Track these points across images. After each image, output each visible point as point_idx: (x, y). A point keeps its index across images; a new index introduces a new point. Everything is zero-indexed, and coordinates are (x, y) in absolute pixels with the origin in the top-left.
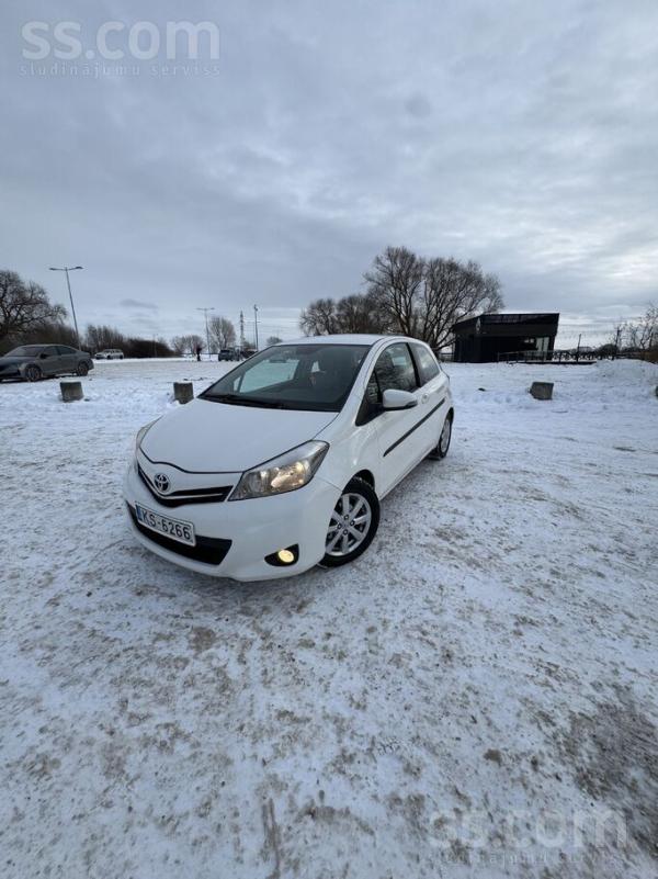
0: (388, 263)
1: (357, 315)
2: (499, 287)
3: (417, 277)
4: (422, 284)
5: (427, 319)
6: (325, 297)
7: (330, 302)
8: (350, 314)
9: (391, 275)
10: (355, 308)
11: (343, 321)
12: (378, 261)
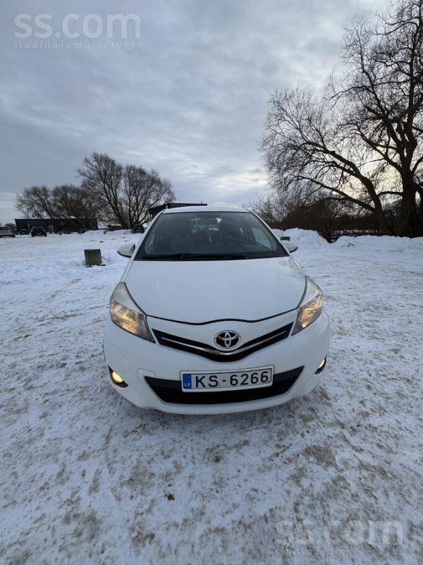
0: (95, 163)
1: (72, 201)
2: (172, 187)
3: (119, 177)
4: (122, 181)
5: (130, 205)
6: (39, 185)
7: (44, 189)
8: (64, 199)
9: (100, 173)
10: (69, 195)
11: (59, 204)
12: (87, 161)
